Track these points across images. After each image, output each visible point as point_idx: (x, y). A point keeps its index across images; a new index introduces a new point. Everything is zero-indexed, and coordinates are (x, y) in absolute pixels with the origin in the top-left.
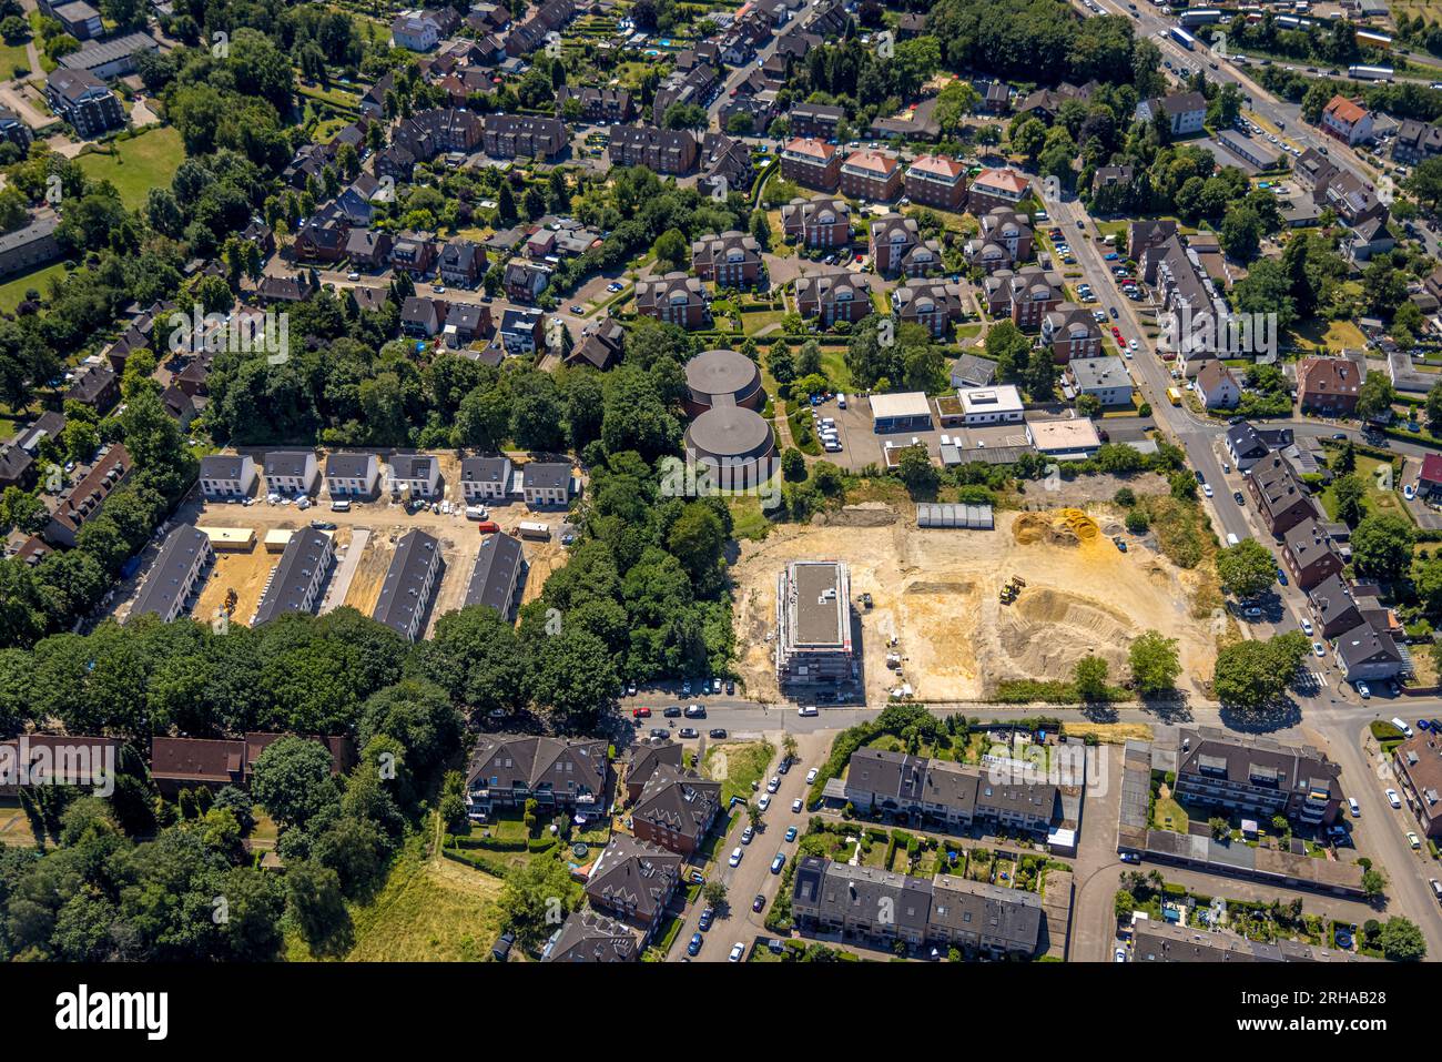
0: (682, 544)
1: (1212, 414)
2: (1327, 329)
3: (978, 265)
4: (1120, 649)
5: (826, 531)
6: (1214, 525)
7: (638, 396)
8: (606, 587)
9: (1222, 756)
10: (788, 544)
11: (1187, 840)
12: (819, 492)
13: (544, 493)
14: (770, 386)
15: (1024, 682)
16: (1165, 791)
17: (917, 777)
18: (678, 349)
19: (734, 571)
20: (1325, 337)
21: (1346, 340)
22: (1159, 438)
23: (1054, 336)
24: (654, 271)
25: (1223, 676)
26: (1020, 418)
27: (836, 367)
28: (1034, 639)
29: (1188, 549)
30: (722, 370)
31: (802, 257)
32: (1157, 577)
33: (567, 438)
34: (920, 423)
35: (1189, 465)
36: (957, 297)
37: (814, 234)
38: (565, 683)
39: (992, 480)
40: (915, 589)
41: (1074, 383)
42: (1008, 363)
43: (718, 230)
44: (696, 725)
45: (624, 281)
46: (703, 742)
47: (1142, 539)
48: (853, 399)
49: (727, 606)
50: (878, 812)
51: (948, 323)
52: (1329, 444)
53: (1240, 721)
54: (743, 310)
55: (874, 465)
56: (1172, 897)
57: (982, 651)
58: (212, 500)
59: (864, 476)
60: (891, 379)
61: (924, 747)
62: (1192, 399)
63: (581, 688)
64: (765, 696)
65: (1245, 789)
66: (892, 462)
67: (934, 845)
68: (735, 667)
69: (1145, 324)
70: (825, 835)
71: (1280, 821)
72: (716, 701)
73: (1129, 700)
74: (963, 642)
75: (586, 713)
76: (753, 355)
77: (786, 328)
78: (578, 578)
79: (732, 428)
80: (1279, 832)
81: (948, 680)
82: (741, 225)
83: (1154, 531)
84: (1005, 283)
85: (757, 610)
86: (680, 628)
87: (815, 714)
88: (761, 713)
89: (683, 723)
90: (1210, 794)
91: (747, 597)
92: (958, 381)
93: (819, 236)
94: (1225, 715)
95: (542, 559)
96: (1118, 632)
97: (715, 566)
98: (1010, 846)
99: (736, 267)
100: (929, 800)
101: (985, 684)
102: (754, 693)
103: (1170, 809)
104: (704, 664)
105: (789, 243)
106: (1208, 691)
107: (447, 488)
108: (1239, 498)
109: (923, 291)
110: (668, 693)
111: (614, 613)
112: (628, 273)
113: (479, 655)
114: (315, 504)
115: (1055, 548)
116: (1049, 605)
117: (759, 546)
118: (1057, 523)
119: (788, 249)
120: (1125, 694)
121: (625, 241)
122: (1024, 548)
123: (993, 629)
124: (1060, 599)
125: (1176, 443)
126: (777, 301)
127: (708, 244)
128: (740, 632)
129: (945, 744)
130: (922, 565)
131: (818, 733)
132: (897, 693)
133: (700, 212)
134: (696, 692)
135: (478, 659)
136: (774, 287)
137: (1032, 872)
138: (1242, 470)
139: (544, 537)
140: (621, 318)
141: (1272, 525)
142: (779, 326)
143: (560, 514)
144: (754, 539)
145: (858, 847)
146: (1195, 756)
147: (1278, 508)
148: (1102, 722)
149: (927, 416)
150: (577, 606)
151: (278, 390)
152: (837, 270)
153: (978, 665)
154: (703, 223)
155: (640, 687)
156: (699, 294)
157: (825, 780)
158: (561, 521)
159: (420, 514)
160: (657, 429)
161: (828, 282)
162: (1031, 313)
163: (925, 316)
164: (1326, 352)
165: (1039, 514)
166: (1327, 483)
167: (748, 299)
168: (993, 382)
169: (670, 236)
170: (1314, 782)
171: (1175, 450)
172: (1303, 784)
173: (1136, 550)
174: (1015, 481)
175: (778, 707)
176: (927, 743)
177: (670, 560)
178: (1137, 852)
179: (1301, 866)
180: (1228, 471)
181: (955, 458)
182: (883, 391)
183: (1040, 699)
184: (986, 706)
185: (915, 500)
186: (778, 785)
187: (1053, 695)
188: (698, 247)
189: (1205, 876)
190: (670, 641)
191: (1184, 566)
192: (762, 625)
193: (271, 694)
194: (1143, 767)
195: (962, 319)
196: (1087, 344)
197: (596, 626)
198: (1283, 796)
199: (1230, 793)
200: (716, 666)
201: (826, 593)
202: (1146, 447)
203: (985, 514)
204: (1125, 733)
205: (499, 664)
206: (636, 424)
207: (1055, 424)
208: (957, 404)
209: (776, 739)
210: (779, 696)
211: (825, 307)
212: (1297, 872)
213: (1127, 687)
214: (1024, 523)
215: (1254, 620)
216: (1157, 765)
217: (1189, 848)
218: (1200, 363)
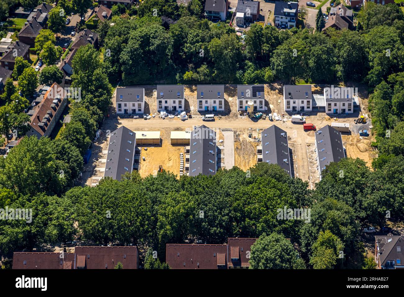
13: (340, 106)
58: (123, 117)
95: (351, 145)
107: (271, 106)
114: (190, 117)
139: (347, 132)
143: (351, 119)
151: (158, 46)
158: (353, 123)
159: (260, 121)
193: (242, 212)
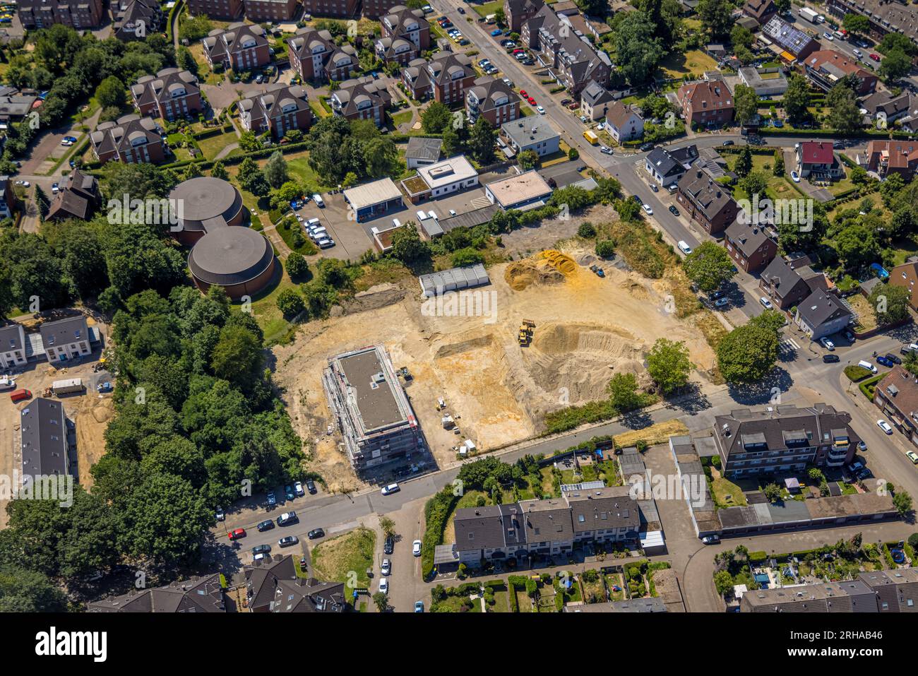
0: (227, 366)
1: (626, 146)
2: (685, 59)
3: (392, 59)
4: (632, 361)
5: (346, 321)
6: (664, 238)
7: (137, 237)
8: (167, 427)
9: (759, 431)
10: (316, 340)
11: (751, 511)
12: (331, 287)
13: (67, 349)
14: (250, 201)
15: (566, 410)
16: (716, 474)
17: (517, 524)
18: (156, 185)
19: (277, 377)
20: (686, 65)
21: (702, 65)
22: (594, 174)
23: (482, 107)
24: (102, 119)
25: (729, 363)
26: (476, 182)
27: (301, 172)
28: (563, 371)
29: (652, 262)
30: (203, 196)
31: (232, 81)
32: (636, 291)
33: (71, 291)
34: (394, 206)
35: (626, 193)
36: (385, 90)
37: (240, 58)
38: (162, 531)
39: (476, 242)
40: (443, 352)
41: (510, 143)
42: (453, 138)
43: (149, 70)
44: (292, 531)
45: (76, 134)
46: (305, 547)
47: (613, 263)
48: (328, 198)
49: (282, 412)
50: (489, 564)
51: (385, 115)
52: (723, 151)
53: (747, 396)
54: (198, 138)
55: (370, 251)
56: (757, 563)
57: (521, 392)
59: (364, 264)
60: (356, 172)
61: (505, 493)
62: (608, 138)
63: (178, 531)
64: (347, 486)
65: (782, 453)
66: (385, 246)
67: (548, 580)
68: (309, 467)
69: (544, 83)
70: (450, 600)
71: (815, 472)
72: (302, 502)
73: (655, 402)
74: (500, 388)
75: (190, 553)
76: (224, 177)
77: (243, 147)
78: (139, 425)
79: (232, 247)
80: (816, 482)
81: (500, 427)
82: (169, 62)
83: (619, 254)
84: (423, 71)
85: (310, 408)
86: (253, 447)
87: (397, 490)
88: (348, 503)
89: (279, 534)
90: (753, 466)
91: (297, 399)
92: (414, 162)
93: (244, 60)
94: (734, 394)
95: (85, 413)
96: (627, 346)
97: (261, 378)
98: (612, 560)
99: (180, 101)
100: (532, 540)
101: (534, 422)
102: (335, 486)
103: (725, 487)
104: (281, 472)
105: (218, 71)
106: (713, 377)
108: (674, 210)
109: (359, 90)
110: (254, 508)
111: (185, 448)
112: (76, 125)
113: (64, 528)
115: (546, 287)
116: (563, 338)
117: (291, 349)
118: (541, 265)
119: (218, 77)
120: (651, 398)
121: (65, 96)
122: (521, 293)
123: (523, 371)
124: (570, 331)
125: (607, 176)
126: (225, 124)
127: (147, 85)
128: (302, 432)
129: (523, 485)
130: (442, 329)
131: (407, 506)
132: (463, 450)
133: (128, 58)
134: (281, 500)
135: (64, 532)
136: (218, 113)
137: (638, 578)
138: (667, 187)
139: (80, 391)
140: (85, 168)
141: (709, 226)
142: (237, 146)
143: (88, 365)
144: (284, 344)
145: (483, 600)
146: (737, 437)
147: (712, 213)
148: (641, 428)
149: (399, 199)
150: (148, 452)
152: (271, 87)
153: (521, 406)
154: (134, 67)
155: (227, 510)
156: (155, 131)
157: (432, 550)
158: (91, 372)
160: (163, 263)
161: (271, 98)
162: (452, 92)
163: (366, 111)
164: (693, 79)
165: (522, 262)
166: (734, 182)
167: (199, 128)
168: (442, 157)
169: (107, 84)
170: (835, 432)
171: (611, 181)
172: (827, 437)
173: (611, 273)
174: (494, 238)
175: (361, 492)
176: (507, 488)
177: (220, 384)
178: (716, 533)
179: (844, 505)
180: (656, 190)
181: (438, 230)
182: (353, 185)
183: (584, 422)
184: (542, 440)
185: (416, 274)
186: (389, 566)
187: (593, 414)
188: (137, 89)
189: (774, 537)
190: (246, 460)
191: (654, 277)
192: (320, 421)
194: (692, 457)
195: (396, 109)
196: (509, 109)
197: (172, 466)
198: (813, 451)
199: (769, 460)
200: (293, 471)
201: (376, 377)
202: (588, 184)
203: (479, 272)
204: (665, 432)
205: (88, 531)
206: (142, 264)
207: (510, 182)
208: (420, 182)
209: (373, 522)
210: (359, 483)
211: (273, 121)
212: (842, 511)
213: (651, 392)
214: (514, 272)
215: (724, 308)
216: (703, 452)
217: (755, 517)
218: (602, 106)
